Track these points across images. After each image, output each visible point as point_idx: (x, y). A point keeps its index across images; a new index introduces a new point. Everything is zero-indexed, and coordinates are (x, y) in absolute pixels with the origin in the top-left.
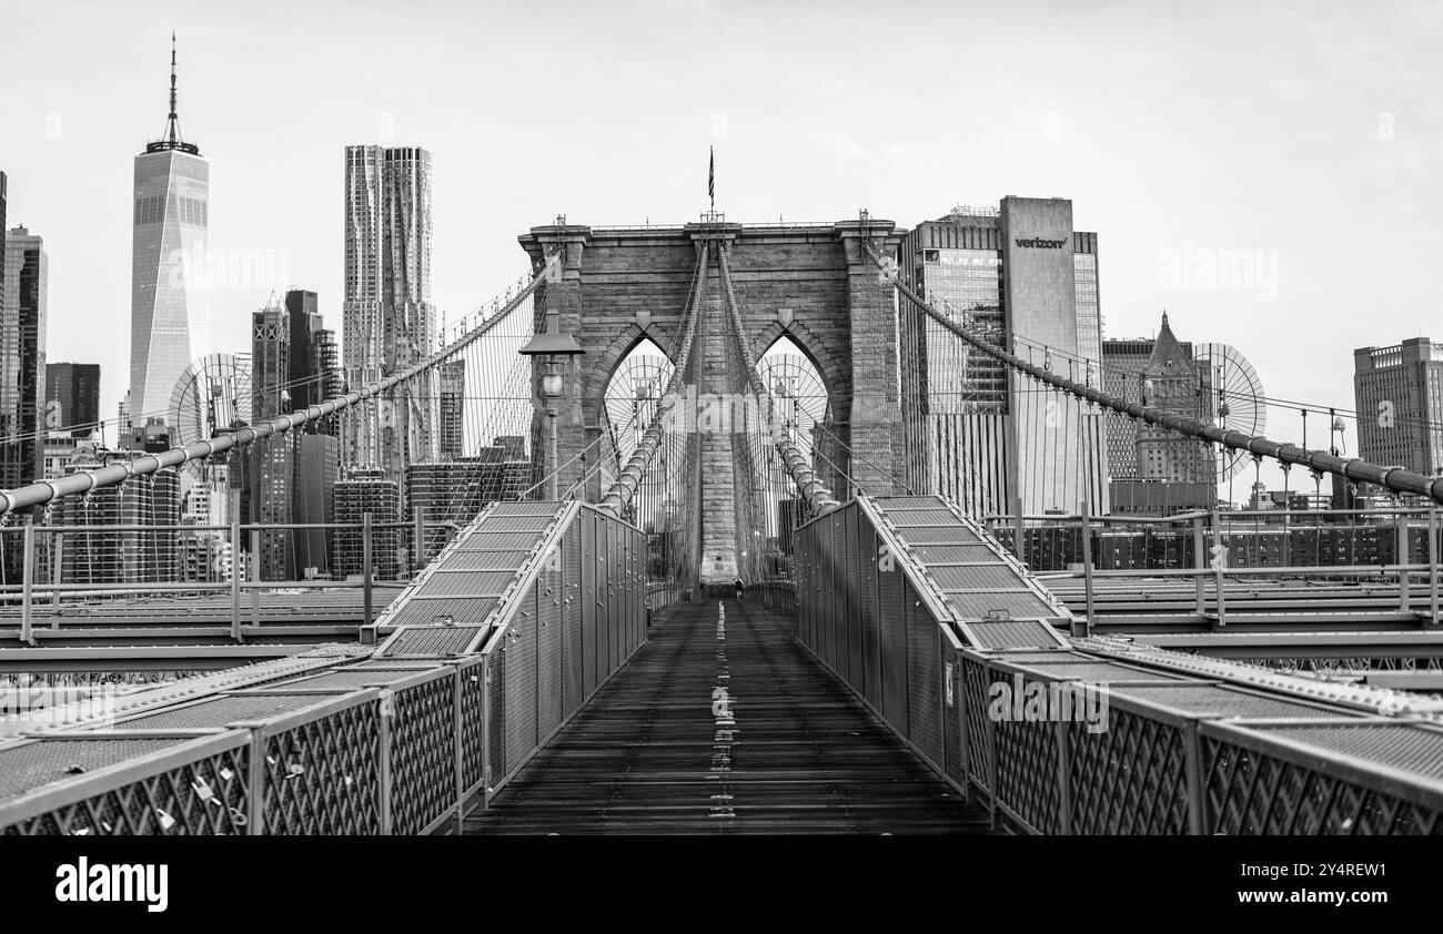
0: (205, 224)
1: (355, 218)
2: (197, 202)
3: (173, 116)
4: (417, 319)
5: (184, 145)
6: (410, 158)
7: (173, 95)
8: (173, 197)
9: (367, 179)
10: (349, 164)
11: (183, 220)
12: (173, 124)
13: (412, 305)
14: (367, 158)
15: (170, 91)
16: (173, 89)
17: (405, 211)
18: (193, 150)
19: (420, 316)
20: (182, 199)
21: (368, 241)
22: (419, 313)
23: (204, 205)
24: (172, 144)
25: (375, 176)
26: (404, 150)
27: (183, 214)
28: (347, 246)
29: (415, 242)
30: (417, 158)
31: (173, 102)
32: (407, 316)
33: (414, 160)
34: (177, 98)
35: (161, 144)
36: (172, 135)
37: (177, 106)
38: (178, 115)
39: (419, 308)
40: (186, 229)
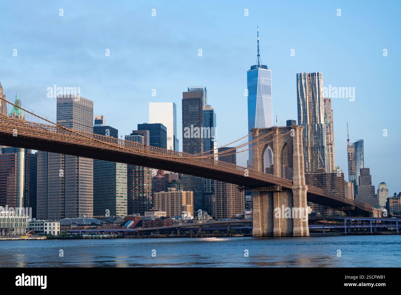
0: (270, 94)
1: (300, 97)
2: (267, 86)
3: (259, 55)
4: (320, 129)
5: (263, 66)
6: (315, 76)
7: (258, 48)
8: (259, 84)
9: (303, 84)
10: (298, 79)
11: (263, 93)
12: (259, 58)
13: (318, 124)
14: (303, 77)
15: (257, 46)
16: (258, 46)
17: (314, 93)
18: (265, 67)
19: (320, 128)
20: (262, 86)
21: (304, 104)
22: (320, 127)
23: (270, 87)
24: (259, 66)
25: (305, 83)
26: (314, 73)
27: (263, 91)
28: (298, 106)
29: (318, 104)
30: (318, 76)
31: (258, 50)
32: (316, 128)
33: (317, 77)
34: (260, 49)
35: (255, 66)
36: (259, 62)
37: (260, 52)
38: (260, 55)
39: (320, 125)
40: (264, 96)
